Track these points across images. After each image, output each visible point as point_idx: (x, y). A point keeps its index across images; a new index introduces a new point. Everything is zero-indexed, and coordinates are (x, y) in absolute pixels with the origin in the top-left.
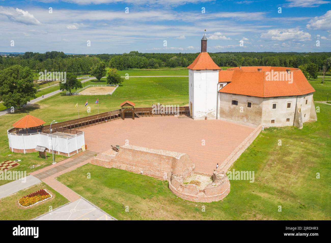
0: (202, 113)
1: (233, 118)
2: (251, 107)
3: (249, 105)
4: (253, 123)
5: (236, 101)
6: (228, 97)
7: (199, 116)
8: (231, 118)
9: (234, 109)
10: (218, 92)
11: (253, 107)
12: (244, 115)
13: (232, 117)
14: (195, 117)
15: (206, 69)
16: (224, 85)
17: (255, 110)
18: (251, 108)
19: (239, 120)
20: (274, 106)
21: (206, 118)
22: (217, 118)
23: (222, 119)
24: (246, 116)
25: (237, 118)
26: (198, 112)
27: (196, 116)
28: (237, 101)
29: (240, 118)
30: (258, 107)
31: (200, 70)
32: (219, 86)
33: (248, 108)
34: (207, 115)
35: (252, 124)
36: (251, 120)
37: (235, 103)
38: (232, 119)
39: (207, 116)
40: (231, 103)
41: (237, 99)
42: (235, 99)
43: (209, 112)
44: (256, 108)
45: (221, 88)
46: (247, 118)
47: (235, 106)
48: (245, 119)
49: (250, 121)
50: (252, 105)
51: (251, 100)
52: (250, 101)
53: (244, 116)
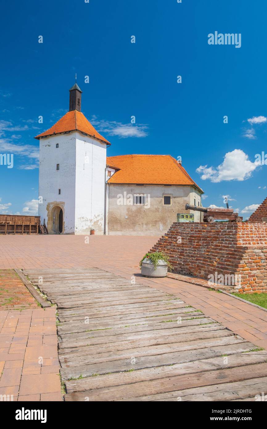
0: (86, 221)
1: (137, 227)
2: (169, 204)
3: (167, 200)
6: (124, 190)
7: (83, 226)
8: (131, 230)
9: (139, 211)
10: (106, 184)
11: (175, 202)
12: (158, 220)
13: (135, 226)
14: (77, 228)
15: (94, 137)
16: (112, 173)
17: (177, 208)
18: (171, 204)
19: (149, 230)
21: (92, 232)
22: (105, 233)
23: (112, 233)
24: (163, 220)
25: (145, 226)
26: (80, 218)
27: (77, 226)
29: (150, 225)
30: (182, 202)
32: (107, 172)
33: (165, 205)
34: (92, 226)
38: (135, 231)
39: (93, 228)
43: (95, 220)
44: (179, 203)
45: (109, 177)
46: (164, 224)
47: (139, 206)
48: (161, 226)
50: (172, 199)
51: (169, 191)
52: (168, 194)
53: (159, 221)
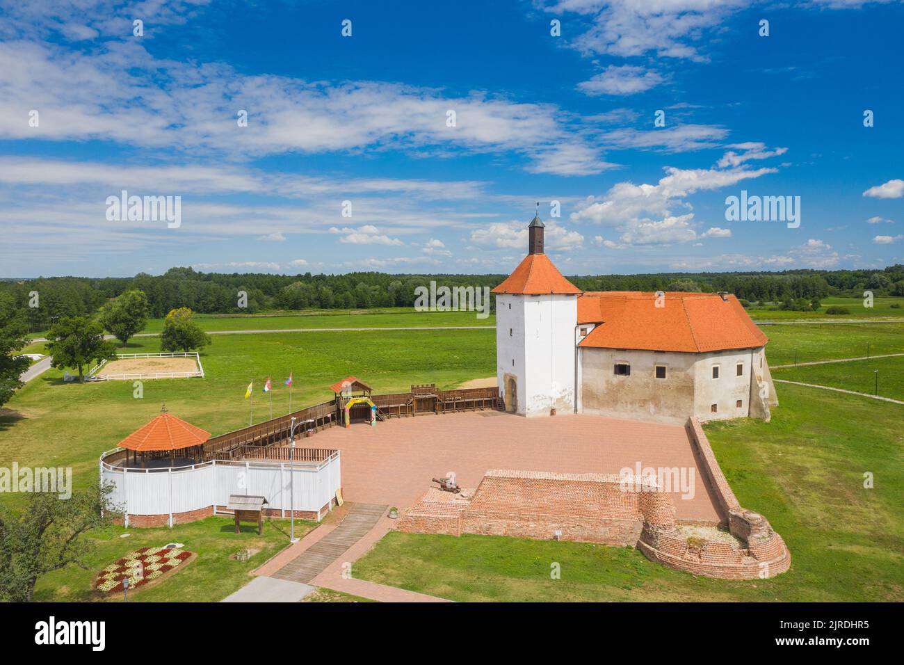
0: (543, 399)
1: (619, 407)
2: (664, 377)
3: (661, 372)
4: (671, 416)
5: (625, 366)
6: (602, 357)
7: (538, 406)
8: (612, 409)
9: (621, 385)
10: (577, 347)
11: (672, 376)
12: (647, 399)
13: (616, 405)
14: (529, 409)
15: (552, 293)
16: (589, 330)
17: (675, 383)
18: (666, 379)
19: (636, 412)
20: (716, 373)
21: (553, 412)
22: (576, 410)
23: (588, 412)
24: (655, 399)
25: (629, 406)
26: (534, 397)
27: (530, 407)
28: (629, 366)
29: (637, 405)
30: (683, 376)
31: (539, 295)
32: (578, 331)
33: (658, 379)
34: (554, 404)
35: (671, 418)
36: (666, 407)
37: (622, 370)
38: (616, 411)
39: (554, 407)
40: (612, 371)
41: (627, 362)
42: (621, 361)
43: (559, 396)
44: (678, 377)
45: (583, 337)
46: (656, 405)
47: (622, 377)
48: (652, 408)
49: (665, 410)
50: (668, 371)
51: (663, 360)
52: (662, 363)
53: (649, 401)
